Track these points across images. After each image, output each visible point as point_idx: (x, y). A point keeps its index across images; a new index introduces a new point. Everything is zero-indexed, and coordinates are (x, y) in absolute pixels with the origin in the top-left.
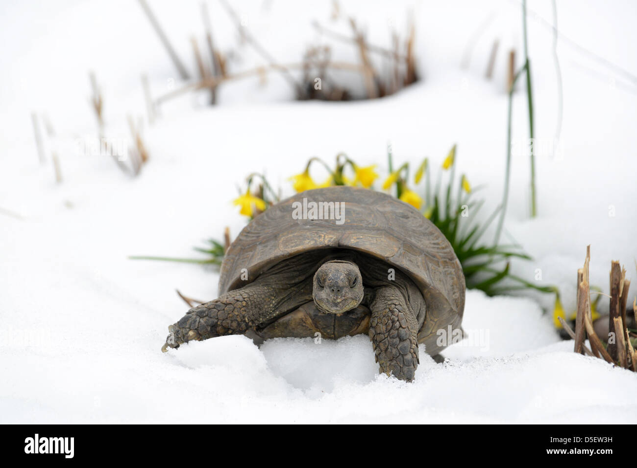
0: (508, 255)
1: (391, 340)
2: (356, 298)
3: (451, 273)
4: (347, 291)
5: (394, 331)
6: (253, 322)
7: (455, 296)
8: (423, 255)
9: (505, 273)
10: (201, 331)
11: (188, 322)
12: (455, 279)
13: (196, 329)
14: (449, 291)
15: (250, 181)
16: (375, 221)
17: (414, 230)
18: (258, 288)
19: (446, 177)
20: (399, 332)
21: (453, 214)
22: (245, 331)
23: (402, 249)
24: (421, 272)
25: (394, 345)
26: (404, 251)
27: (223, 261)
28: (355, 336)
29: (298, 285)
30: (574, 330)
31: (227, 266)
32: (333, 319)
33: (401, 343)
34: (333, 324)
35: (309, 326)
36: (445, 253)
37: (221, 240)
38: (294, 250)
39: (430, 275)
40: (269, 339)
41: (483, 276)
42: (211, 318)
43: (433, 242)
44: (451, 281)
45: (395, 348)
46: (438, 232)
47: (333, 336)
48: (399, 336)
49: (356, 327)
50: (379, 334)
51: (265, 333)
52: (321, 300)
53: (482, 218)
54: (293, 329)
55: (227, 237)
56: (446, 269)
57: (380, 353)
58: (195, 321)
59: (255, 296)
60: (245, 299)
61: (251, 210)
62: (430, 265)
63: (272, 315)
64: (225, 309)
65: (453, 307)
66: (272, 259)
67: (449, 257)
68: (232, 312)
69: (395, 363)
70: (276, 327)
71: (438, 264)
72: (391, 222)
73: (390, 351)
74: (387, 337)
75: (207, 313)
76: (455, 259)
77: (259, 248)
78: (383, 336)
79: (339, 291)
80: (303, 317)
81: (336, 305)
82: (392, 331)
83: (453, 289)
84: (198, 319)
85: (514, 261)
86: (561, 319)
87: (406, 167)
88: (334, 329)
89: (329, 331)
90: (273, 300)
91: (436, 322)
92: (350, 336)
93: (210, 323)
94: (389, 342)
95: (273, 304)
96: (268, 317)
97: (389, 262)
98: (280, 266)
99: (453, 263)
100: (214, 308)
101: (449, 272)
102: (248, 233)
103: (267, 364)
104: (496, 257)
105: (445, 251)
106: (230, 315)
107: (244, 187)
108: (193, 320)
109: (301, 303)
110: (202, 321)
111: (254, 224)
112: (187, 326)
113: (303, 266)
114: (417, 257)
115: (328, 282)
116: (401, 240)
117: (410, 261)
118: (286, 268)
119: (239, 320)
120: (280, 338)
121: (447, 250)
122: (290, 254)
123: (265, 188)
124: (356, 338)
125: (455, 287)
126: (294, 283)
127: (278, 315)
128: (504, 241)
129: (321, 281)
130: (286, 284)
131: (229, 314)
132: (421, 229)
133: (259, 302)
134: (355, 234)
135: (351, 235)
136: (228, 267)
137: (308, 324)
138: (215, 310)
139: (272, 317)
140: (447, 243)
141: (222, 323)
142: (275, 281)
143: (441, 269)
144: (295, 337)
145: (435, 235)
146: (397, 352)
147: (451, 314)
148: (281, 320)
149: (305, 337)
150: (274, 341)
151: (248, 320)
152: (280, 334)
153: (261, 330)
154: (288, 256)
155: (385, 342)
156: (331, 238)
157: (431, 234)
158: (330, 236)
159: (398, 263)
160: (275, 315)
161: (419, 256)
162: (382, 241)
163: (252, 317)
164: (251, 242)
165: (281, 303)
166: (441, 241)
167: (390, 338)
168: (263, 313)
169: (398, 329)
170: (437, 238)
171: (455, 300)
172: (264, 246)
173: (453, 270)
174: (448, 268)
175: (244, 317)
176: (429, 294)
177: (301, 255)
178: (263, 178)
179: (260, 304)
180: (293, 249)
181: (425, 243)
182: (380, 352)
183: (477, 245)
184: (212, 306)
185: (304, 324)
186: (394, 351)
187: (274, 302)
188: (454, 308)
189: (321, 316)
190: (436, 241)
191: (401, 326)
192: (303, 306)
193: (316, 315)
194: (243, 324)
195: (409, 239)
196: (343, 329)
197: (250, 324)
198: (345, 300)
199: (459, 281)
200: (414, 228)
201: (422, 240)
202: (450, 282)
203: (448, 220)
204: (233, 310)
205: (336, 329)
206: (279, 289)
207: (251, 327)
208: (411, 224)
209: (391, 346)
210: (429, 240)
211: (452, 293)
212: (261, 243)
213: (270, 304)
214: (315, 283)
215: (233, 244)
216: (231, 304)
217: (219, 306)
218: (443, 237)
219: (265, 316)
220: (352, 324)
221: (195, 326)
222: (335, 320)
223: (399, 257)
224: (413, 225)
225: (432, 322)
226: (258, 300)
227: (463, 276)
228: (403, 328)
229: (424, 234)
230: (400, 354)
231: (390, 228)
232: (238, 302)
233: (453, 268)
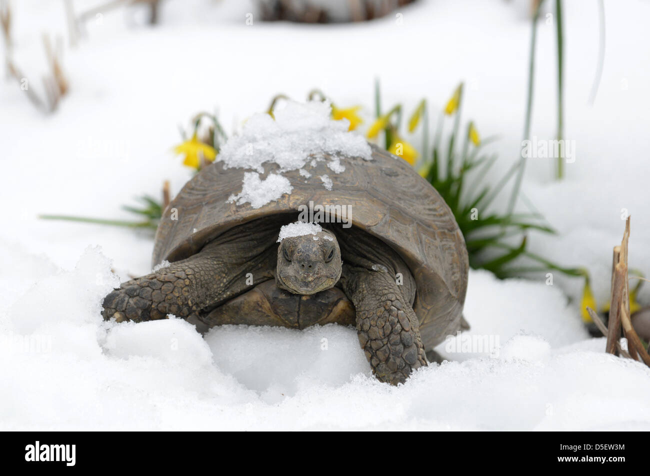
0: (525, 227)
1: (393, 347)
2: (332, 276)
3: (450, 248)
4: (321, 267)
5: (395, 336)
6: (197, 305)
7: (455, 278)
8: (415, 224)
9: (520, 250)
10: (129, 314)
11: (114, 301)
12: (456, 255)
13: (123, 311)
14: (446, 271)
15: (197, 123)
16: (355, 179)
17: (405, 191)
18: (206, 261)
19: (448, 125)
20: (402, 336)
21: (456, 172)
22: (187, 316)
23: (388, 215)
24: (411, 245)
25: (397, 354)
26: (390, 218)
27: (159, 225)
28: (326, 325)
29: (256, 258)
30: (607, 325)
31: (163, 232)
32: (298, 304)
33: (406, 350)
34: (297, 310)
35: (266, 312)
36: (444, 222)
37: (158, 198)
38: (249, 214)
39: (423, 250)
40: (216, 326)
41: (493, 253)
42: (143, 298)
43: (427, 207)
44: (451, 258)
45: (398, 357)
46: (434, 194)
47: (297, 325)
48: (402, 341)
49: (326, 315)
50: (375, 340)
51: (211, 319)
52: (288, 277)
53: (493, 177)
54: (246, 314)
55: (166, 193)
56: (444, 243)
57: (378, 364)
58: (123, 301)
59: (202, 273)
60: (189, 276)
61: (197, 161)
62: (424, 236)
63: (221, 296)
64: (163, 288)
65: (451, 292)
66: (221, 224)
67: (449, 227)
68: (172, 292)
69: (401, 376)
70: (224, 312)
71: (434, 236)
72: (375, 180)
73: (393, 361)
74: (387, 344)
75: (138, 291)
76: (456, 229)
77: (206, 209)
78: (380, 342)
79: (310, 266)
80: (259, 299)
81: (307, 284)
82: (393, 337)
83: (452, 268)
84: (126, 299)
85: (532, 235)
86: (590, 310)
87: (398, 110)
88: (299, 316)
89: (291, 318)
90: (224, 278)
91: (429, 310)
92: (320, 325)
93: (141, 305)
94: (390, 351)
95: (224, 283)
96: (216, 299)
97: (370, 232)
98: (231, 233)
99: (454, 235)
100: (148, 286)
101: (448, 246)
102: (193, 189)
103: (212, 357)
104: (510, 229)
105: (444, 219)
106: (169, 297)
107: (190, 130)
108: (120, 299)
109: (258, 281)
110: (132, 301)
111: (200, 179)
112: (113, 306)
113: (262, 234)
114: (407, 226)
115: (296, 255)
116: (387, 204)
117: (398, 231)
118: (240, 235)
119: (180, 303)
120: (231, 325)
121: (447, 218)
122: (245, 219)
123: (216, 132)
124: (327, 327)
125: (455, 265)
126: (251, 257)
127: (229, 296)
128: (521, 208)
129: (289, 254)
130: (242, 258)
131: (167, 295)
132: (413, 190)
133: (206, 280)
134: (328, 196)
135: (323, 196)
136: (165, 232)
137: (265, 309)
138: (148, 289)
139: (222, 299)
140: (447, 209)
141: (157, 306)
142: (228, 253)
143: (438, 242)
144: (249, 325)
145: (431, 198)
146: (402, 361)
147: (449, 300)
148: (232, 303)
149: (262, 325)
150: (222, 329)
151: (192, 303)
152: (229, 320)
153: (206, 315)
154: (242, 221)
155: (385, 350)
156: (298, 200)
157: (426, 196)
158: (297, 197)
159: (381, 234)
160: (225, 296)
161: (409, 225)
162: (363, 205)
163: (197, 300)
164: (195, 201)
165: (233, 281)
166: (438, 206)
167: (391, 345)
168: (210, 295)
169: (400, 334)
170: (434, 202)
171: (455, 283)
172: (212, 208)
173: (452, 244)
174: (447, 241)
175: (186, 299)
176: (421, 274)
177: (259, 219)
178: (214, 119)
179: (207, 283)
180: (248, 212)
181: (418, 209)
182: (378, 362)
183: (487, 213)
184: (146, 284)
185: (260, 309)
186: (398, 361)
187: (225, 281)
188: (453, 293)
189: (282, 299)
190: (432, 207)
191: (403, 329)
192: (259, 285)
193: (276, 298)
194: (185, 309)
195: (397, 202)
196: (309, 316)
197: (194, 308)
198: (318, 278)
199: (461, 258)
200: (404, 189)
201: (414, 204)
202: (449, 259)
203: (450, 179)
204: (173, 290)
205: (301, 317)
206: (233, 264)
207: (194, 311)
208: (401, 183)
209: (393, 355)
210: (423, 204)
211: (451, 273)
212: (207, 204)
213: (221, 283)
214: (280, 256)
215: (172, 202)
216: (170, 282)
217: (154, 284)
218: (441, 201)
219: (213, 298)
220: (321, 311)
221: (122, 307)
222: (299, 305)
223: (383, 226)
224: (403, 185)
225: (423, 310)
226: (206, 278)
227: (467, 251)
228: (406, 331)
229: (417, 197)
230: (406, 363)
231: (373, 188)
232: (180, 280)
233: (453, 241)
